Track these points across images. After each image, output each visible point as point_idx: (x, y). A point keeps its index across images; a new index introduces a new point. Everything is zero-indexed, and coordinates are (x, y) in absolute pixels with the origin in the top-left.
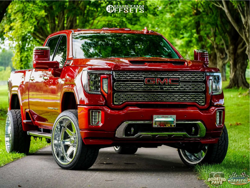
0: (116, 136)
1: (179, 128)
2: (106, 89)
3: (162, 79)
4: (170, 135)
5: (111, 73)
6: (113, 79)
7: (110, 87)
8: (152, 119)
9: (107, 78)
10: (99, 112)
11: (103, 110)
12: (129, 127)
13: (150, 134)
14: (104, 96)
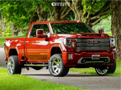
0: (78, 63)
1: (101, 59)
2: (73, 45)
3: (94, 41)
4: (97, 62)
5: (75, 39)
6: (76, 42)
7: (75, 45)
8: (91, 56)
9: (74, 41)
10: (71, 54)
11: (72, 53)
12: (83, 59)
13: (90, 62)
14: (73, 48)
